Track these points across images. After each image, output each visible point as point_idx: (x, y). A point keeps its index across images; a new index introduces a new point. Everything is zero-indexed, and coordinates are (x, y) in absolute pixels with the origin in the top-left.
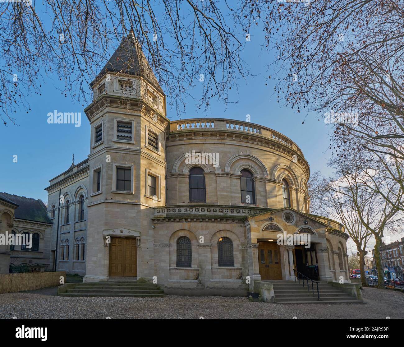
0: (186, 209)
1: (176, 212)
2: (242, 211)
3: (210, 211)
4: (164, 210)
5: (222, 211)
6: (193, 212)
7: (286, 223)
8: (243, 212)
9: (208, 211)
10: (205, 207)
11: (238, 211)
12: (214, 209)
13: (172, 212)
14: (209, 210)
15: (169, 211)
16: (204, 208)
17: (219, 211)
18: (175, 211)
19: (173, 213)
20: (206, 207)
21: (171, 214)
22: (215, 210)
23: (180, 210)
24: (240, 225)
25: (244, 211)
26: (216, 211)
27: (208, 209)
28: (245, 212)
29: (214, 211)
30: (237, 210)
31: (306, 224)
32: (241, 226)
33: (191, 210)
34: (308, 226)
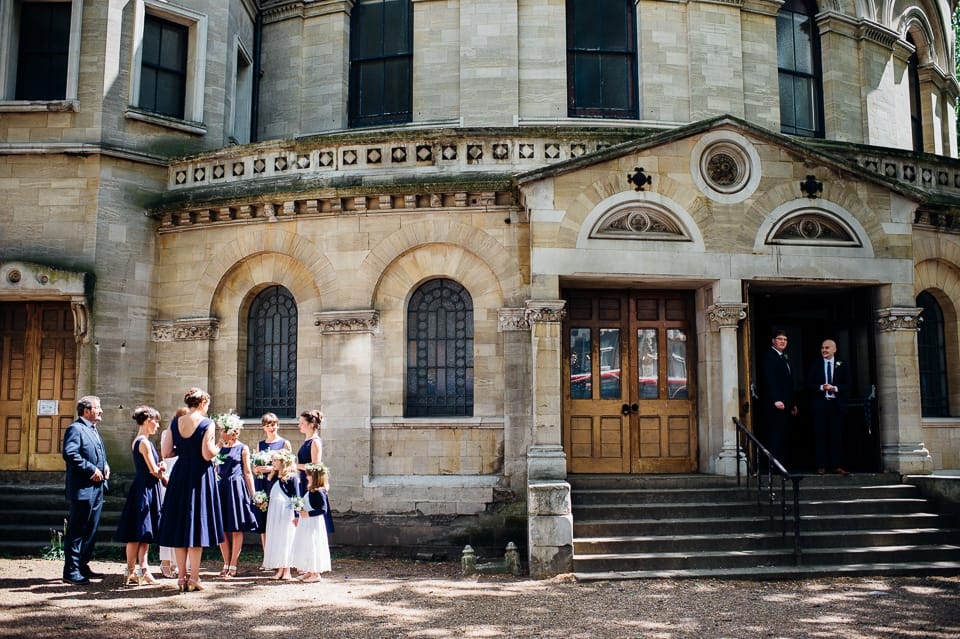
0: (285, 159)
1: (243, 178)
2: (517, 149)
3: (379, 161)
4: (203, 170)
5: (429, 158)
6: (311, 169)
7: (712, 195)
8: (521, 156)
9: (369, 161)
10: (358, 143)
11: (499, 151)
12: (394, 150)
13: (229, 178)
14: (374, 156)
15: (219, 172)
16: (354, 148)
17: (419, 158)
18: (242, 173)
19: (235, 179)
20: (365, 143)
21: (226, 184)
22: (399, 154)
23: (260, 165)
24: (505, 216)
25: (527, 151)
26: (404, 159)
27: (369, 151)
28: (531, 156)
29: (394, 160)
30: (495, 147)
31: (811, 196)
32: (508, 221)
33: (303, 161)
34: (825, 204)
